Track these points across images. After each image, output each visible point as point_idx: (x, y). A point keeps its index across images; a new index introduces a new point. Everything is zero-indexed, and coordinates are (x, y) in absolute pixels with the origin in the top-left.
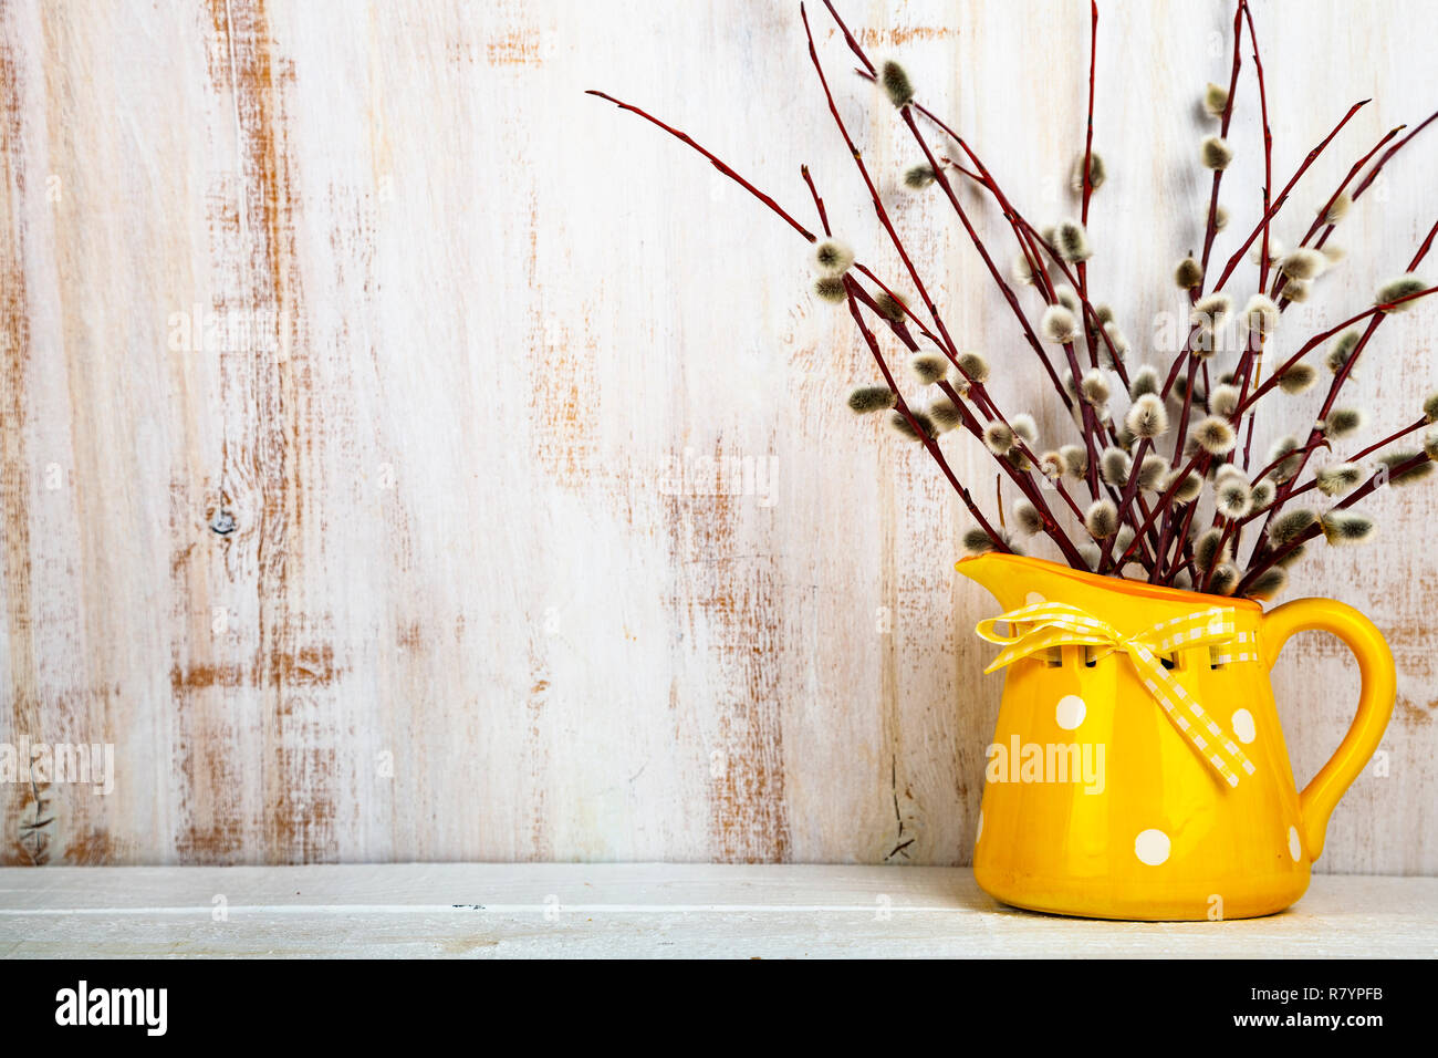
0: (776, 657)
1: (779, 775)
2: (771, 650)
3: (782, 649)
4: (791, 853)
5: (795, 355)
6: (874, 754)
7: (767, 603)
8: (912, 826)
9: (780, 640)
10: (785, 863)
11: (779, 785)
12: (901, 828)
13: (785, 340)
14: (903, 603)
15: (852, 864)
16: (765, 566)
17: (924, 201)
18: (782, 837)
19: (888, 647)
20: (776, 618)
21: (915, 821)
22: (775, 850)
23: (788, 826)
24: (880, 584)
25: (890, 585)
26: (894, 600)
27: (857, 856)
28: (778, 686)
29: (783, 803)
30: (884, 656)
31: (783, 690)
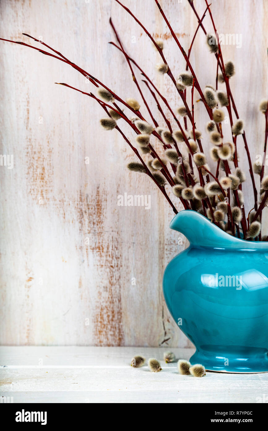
0: (119, 269)
1: (120, 313)
2: (117, 266)
3: (121, 266)
4: (124, 343)
5: (127, 156)
6: (156, 306)
7: (116, 249)
8: (170, 333)
9: (121, 263)
10: (122, 346)
11: (120, 317)
12: (166, 333)
13: (123, 151)
14: (167, 249)
15: (147, 347)
16: (115, 235)
17: (176, 99)
18: (121, 337)
19: (161, 266)
20: (119, 254)
21: (171, 331)
22: (118, 341)
23: (123, 332)
24: (158, 243)
25: (162, 242)
26: (164, 248)
27: (149, 344)
28: (120, 280)
29: (121, 324)
30: (160, 270)
31: (121, 281)
